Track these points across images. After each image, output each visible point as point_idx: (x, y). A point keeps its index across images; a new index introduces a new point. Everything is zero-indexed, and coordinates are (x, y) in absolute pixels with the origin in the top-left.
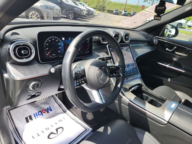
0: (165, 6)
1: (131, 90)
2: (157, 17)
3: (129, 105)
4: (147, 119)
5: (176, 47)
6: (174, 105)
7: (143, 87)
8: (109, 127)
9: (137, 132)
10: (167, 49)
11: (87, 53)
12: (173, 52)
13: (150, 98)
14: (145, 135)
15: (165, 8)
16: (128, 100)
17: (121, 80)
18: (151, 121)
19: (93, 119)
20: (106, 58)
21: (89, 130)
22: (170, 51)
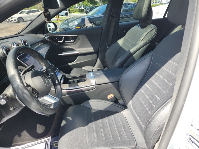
0: (48, 11)
1: (62, 83)
2: (48, 20)
3: (68, 93)
4: (85, 93)
5: (63, 38)
6: (92, 74)
7: (66, 76)
8: (67, 117)
9: (84, 105)
10: (59, 41)
11: (3, 74)
12: (64, 42)
13: (75, 80)
14: (90, 103)
15: (50, 13)
16: (66, 91)
17: (56, 78)
18: (87, 92)
19: (45, 129)
20: (29, 68)
21: (48, 140)
22: (62, 42)
